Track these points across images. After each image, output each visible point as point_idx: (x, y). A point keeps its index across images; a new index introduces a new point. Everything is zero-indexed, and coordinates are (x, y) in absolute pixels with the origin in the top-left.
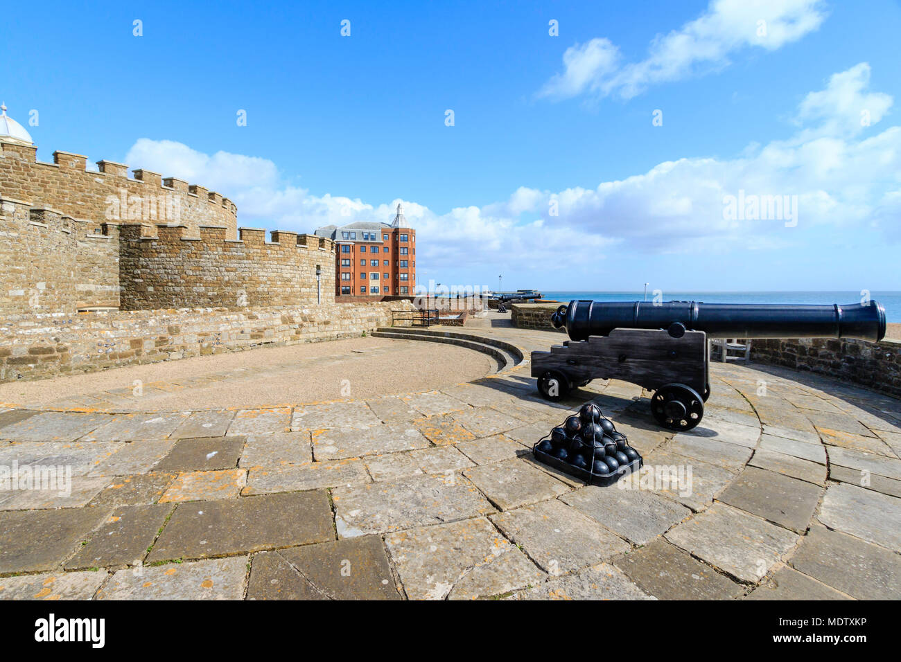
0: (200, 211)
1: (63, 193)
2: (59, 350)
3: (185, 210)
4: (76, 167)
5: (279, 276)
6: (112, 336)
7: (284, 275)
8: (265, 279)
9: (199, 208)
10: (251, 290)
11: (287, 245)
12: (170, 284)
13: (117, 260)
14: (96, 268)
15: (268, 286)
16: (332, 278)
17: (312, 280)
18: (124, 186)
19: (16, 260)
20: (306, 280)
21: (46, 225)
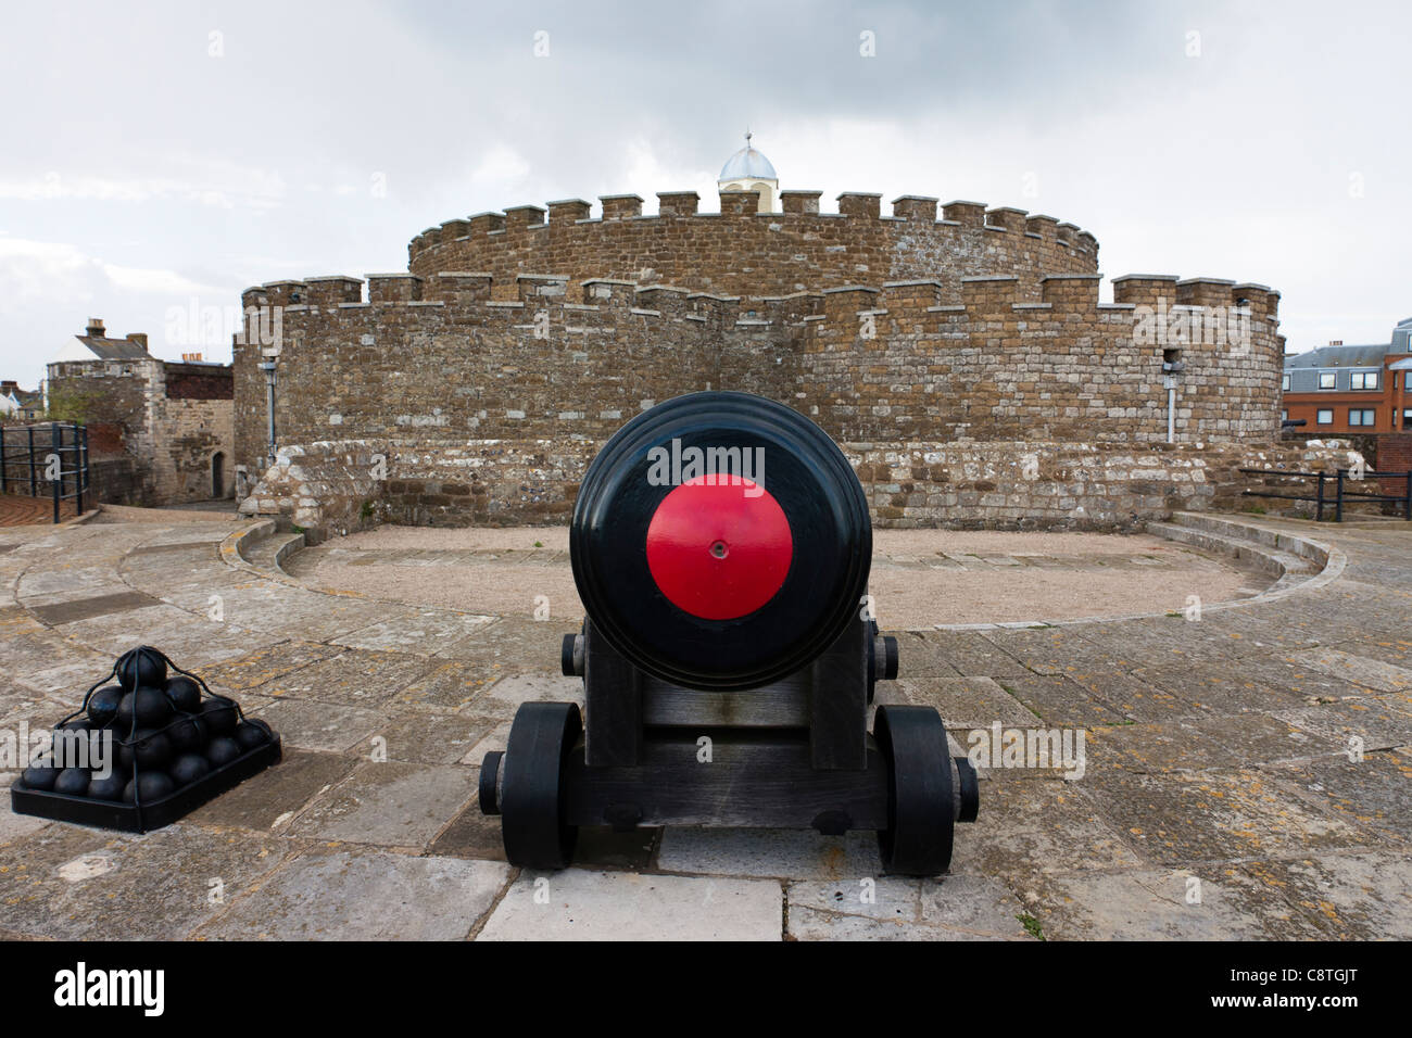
0: (964, 252)
1: (724, 257)
2: (474, 492)
3: (928, 255)
4: (744, 211)
5: (1047, 381)
6: (543, 478)
7: (1060, 377)
8: (1011, 387)
9: (961, 246)
10: (979, 411)
12: (839, 401)
13: (780, 359)
15: (1019, 403)
16: (1232, 382)
17: (1145, 389)
18: (813, 229)
19: (610, 366)
20: (1128, 388)
21: (658, 313)
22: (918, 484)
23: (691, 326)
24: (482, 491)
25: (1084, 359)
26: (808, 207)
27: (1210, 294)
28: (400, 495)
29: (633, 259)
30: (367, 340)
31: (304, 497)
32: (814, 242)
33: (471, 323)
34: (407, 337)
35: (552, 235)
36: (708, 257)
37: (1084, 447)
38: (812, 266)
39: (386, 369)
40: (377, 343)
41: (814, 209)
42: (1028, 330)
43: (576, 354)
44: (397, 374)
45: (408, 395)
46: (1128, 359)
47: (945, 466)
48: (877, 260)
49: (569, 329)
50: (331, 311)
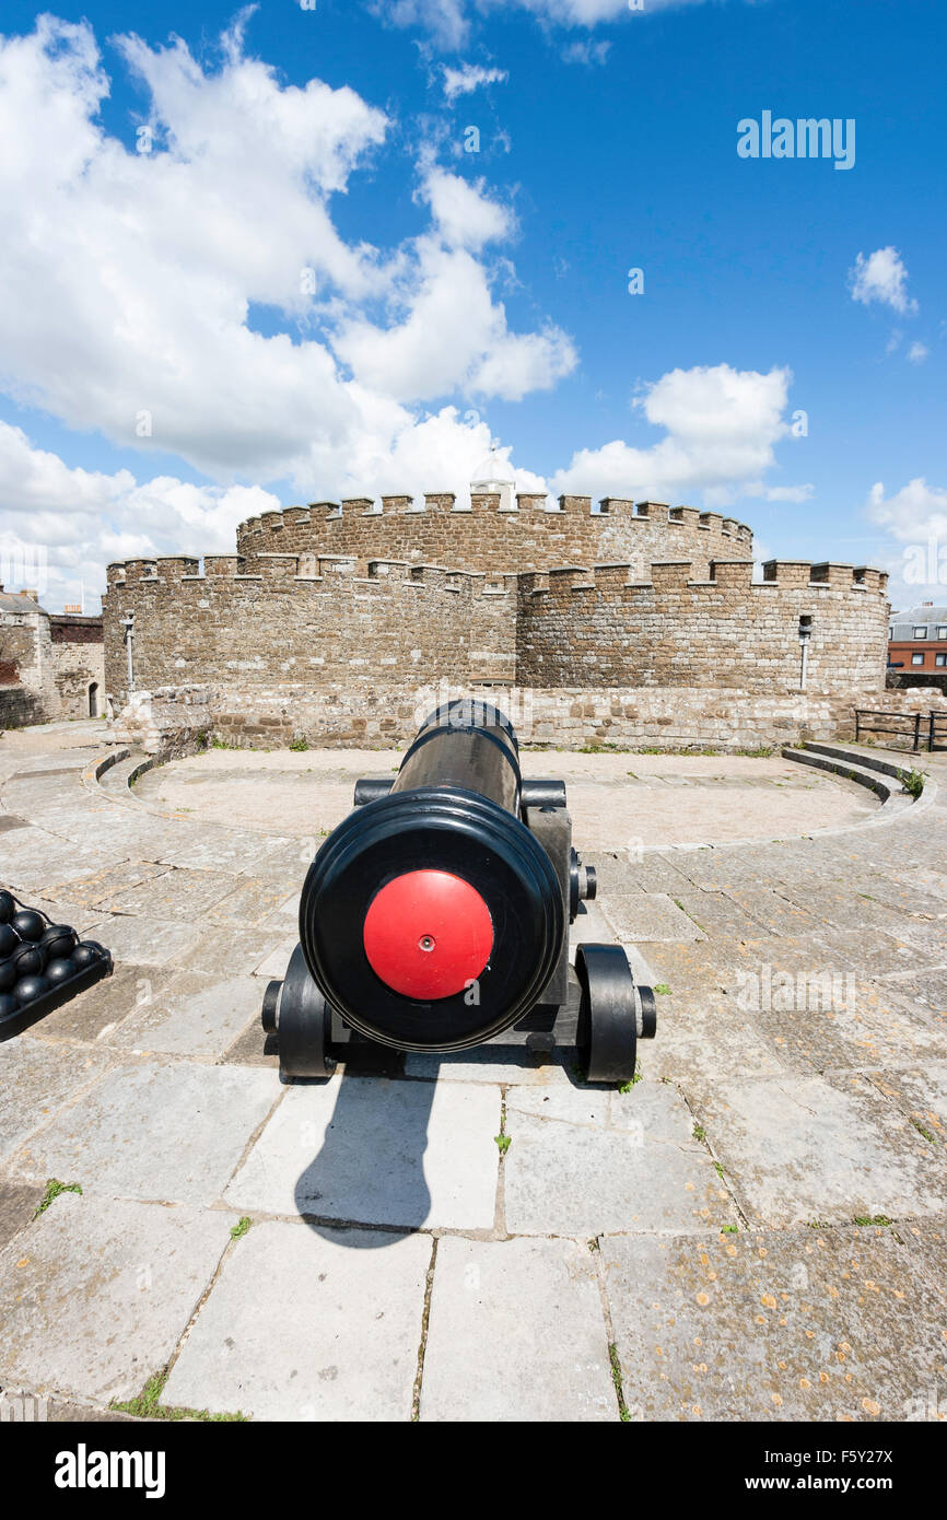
0: (653, 540)
1: (474, 543)
2: (284, 724)
4: (489, 508)
5: (712, 639)
6: (336, 713)
7: (722, 636)
8: (685, 643)
9: (650, 535)
10: (662, 660)
11: (730, 584)
12: (558, 652)
13: (515, 620)
14: (491, 632)
15: (692, 655)
16: (851, 640)
17: (785, 645)
18: (541, 522)
19: (388, 625)
20: (772, 644)
21: (424, 585)
22: (615, 720)
23: (450, 594)
24: (290, 723)
25: (740, 622)
26: (538, 504)
27: (836, 574)
28: (227, 726)
29: (405, 543)
30: (204, 604)
31: (151, 730)
32: (541, 532)
33: (283, 592)
34: (234, 601)
35: (345, 524)
36: (462, 542)
37: (739, 692)
38: (539, 550)
39: (219, 626)
40: (212, 606)
41: (541, 507)
42: (699, 601)
43: (363, 616)
44: (227, 630)
45: (235, 645)
46: (773, 623)
47: (636, 706)
48: (588, 546)
49: (357, 597)
50: (175, 581)
